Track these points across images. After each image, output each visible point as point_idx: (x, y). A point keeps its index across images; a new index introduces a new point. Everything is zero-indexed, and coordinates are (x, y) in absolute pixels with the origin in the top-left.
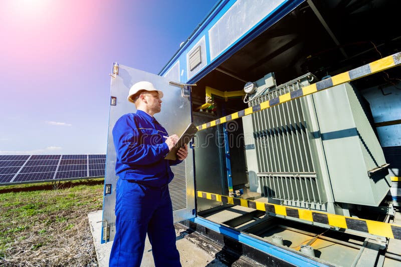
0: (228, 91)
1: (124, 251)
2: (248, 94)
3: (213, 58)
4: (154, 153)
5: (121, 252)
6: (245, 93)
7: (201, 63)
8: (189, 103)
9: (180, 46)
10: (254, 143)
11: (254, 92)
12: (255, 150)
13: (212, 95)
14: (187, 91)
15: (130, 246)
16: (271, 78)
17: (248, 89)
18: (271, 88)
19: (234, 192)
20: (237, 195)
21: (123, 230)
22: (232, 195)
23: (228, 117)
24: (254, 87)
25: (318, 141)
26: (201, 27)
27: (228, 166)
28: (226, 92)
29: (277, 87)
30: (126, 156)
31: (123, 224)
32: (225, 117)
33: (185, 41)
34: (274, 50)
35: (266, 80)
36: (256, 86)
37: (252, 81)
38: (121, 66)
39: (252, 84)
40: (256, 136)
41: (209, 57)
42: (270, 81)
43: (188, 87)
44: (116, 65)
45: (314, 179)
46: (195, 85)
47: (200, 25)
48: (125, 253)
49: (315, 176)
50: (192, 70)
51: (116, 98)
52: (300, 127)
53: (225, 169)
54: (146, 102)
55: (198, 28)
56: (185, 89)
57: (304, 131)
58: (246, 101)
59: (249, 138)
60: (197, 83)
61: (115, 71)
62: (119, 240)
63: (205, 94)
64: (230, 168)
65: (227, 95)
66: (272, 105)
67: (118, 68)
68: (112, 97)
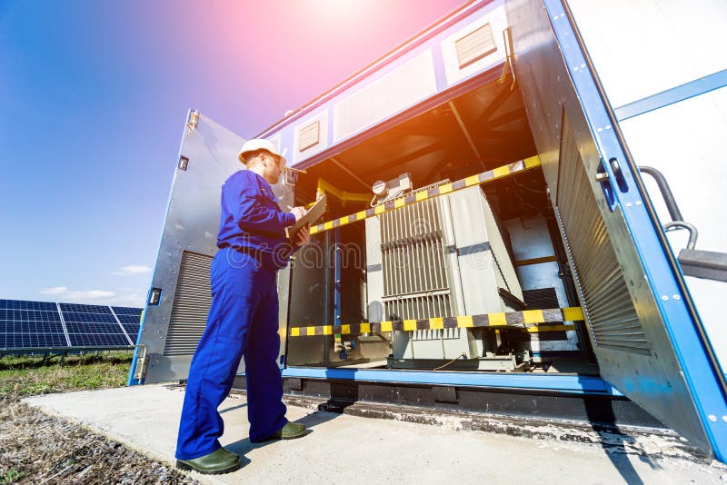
0: (348, 191)
1: (224, 336)
2: (378, 196)
3: (337, 140)
4: (280, 219)
5: (219, 338)
6: (373, 194)
7: (317, 143)
8: (292, 195)
9: (286, 115)
10: (381, 262)
11: (384, 195)
12: (381, 272)
13: (326, 192)
14: (291, 179)
15: (234, 329)
16: (407, 179)
17: (378, 189)
18: (407, 191)
19: (342, 342)
20: (347, 348)
21: (226, 308)
22: (340, 347)
23: (352, 216)
24: (386, 188)
25: (453, 256)
26: (323, 98)
27: (337, 301)
28: (345, 192)
29: (413, 191)
30: (249, 213)
31: (228, 301)
32: (347, 217)
33: (296, 110)
34: (410, 151)
35: (401, 181)
36: (388, 187)
37: (385, 181)
38: (204, 118)
39: (384, 184)
40: (385, 249)
41: (331, 138)
42: (405, 183)
43: (293, 174)
44: (195, 113)
45: (447, 296)
46: (305, 172)
47: (323, 95)
48: (224, 339)
49: (448, 292)
50: (301, 151)
51: (187, 160)
52: (435, 236)
53: (332, 307)
54: (265, 165)
55: (319, 98)
56: (288, 174)
57: (440, 241)
58: (374, 204)
59: (374, 254)
60: (307, 170)
61: (194, 121)
62: (218, 323)
63: (316, 187)
64: (339, 306)
65: (346, 197)
66: (407, 203)
67: (197, 117)
68: (183, 158)
